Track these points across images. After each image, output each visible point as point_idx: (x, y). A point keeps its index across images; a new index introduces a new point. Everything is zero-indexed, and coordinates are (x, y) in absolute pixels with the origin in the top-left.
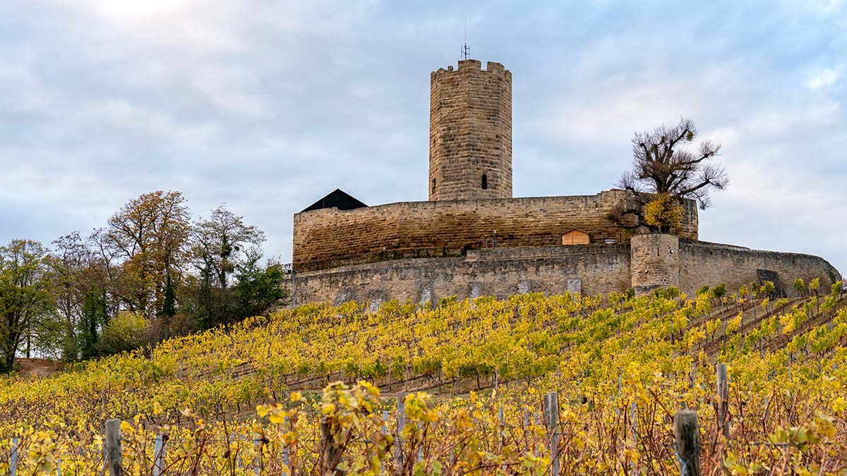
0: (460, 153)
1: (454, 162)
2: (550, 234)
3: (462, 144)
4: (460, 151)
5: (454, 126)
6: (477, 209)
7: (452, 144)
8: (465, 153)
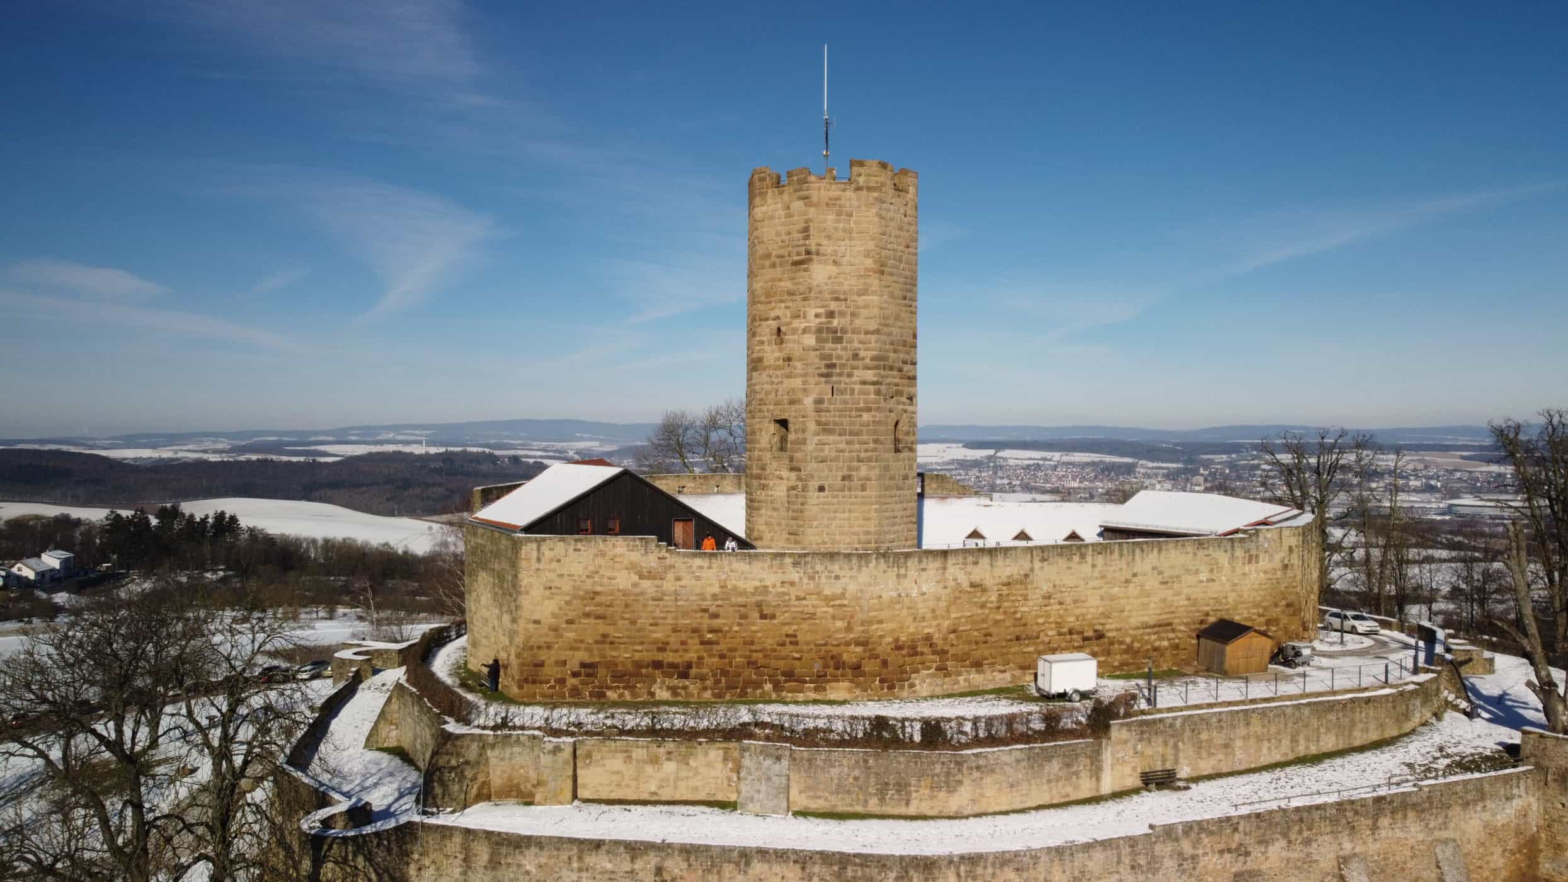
0: (856, 372)
1: (842, 392)
2: (1170, 624)
3: (862, 354)
4: (857, 368)
5: (843, 308)
6: (1032, 570)
7: (839, 352)
8: (870, 375)
